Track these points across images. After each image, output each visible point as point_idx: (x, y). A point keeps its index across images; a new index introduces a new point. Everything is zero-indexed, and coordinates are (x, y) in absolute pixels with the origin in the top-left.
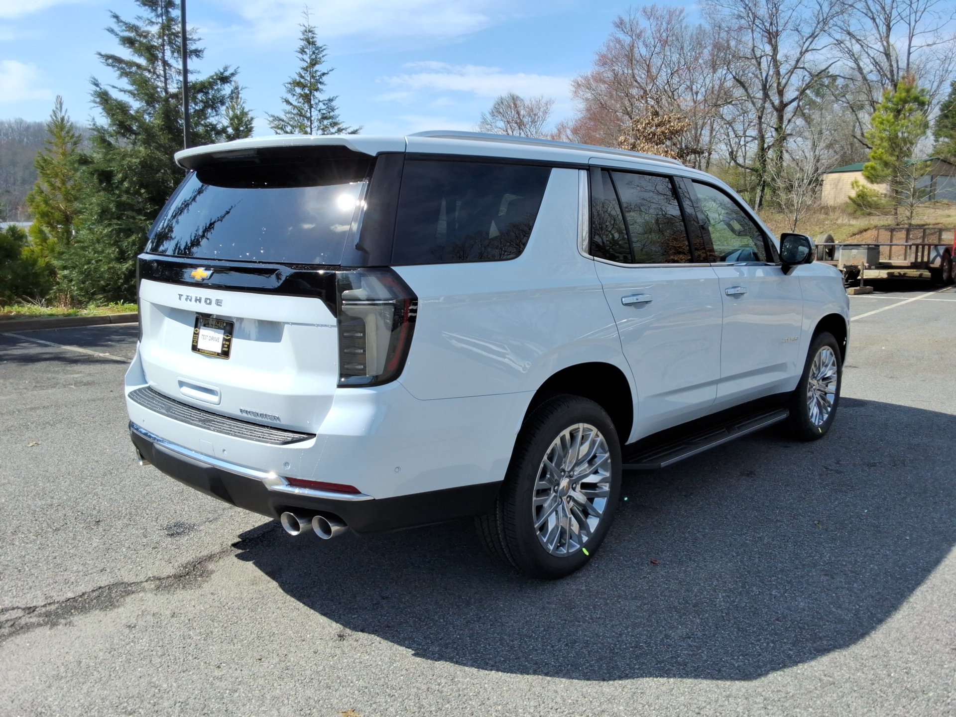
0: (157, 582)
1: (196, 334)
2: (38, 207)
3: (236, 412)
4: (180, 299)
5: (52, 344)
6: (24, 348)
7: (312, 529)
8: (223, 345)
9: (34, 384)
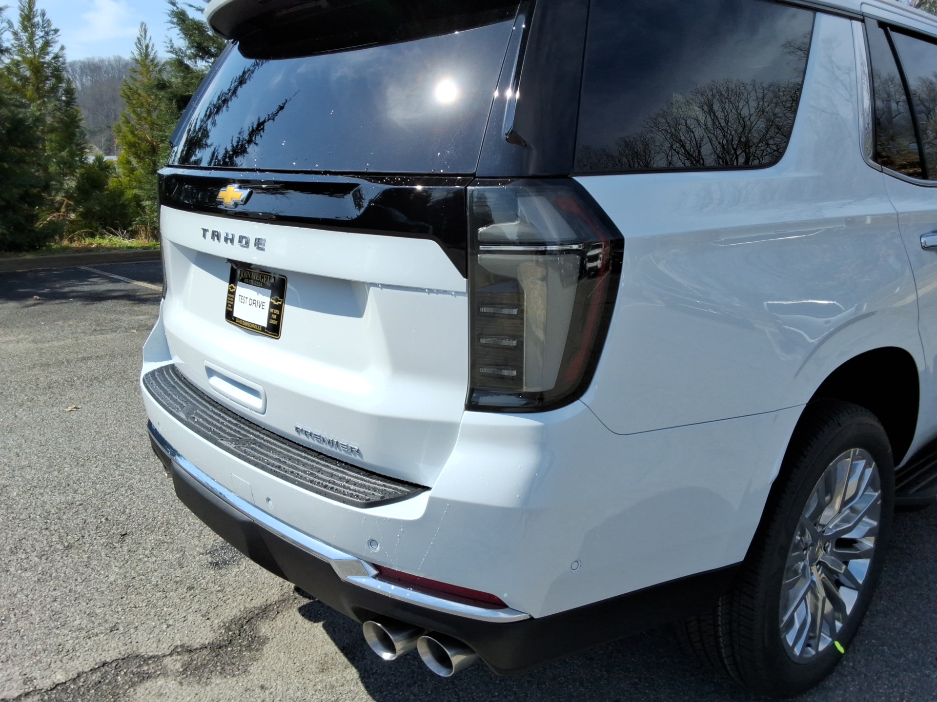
0: (186, 657)
1: (232, 293)
2: (125, 137)
3: (289, 430)
4: (204, 236)
5: (126, 279)
6: (95, 284)
7: (416, 649)
8: (270, 314)
9: (94, 327)
